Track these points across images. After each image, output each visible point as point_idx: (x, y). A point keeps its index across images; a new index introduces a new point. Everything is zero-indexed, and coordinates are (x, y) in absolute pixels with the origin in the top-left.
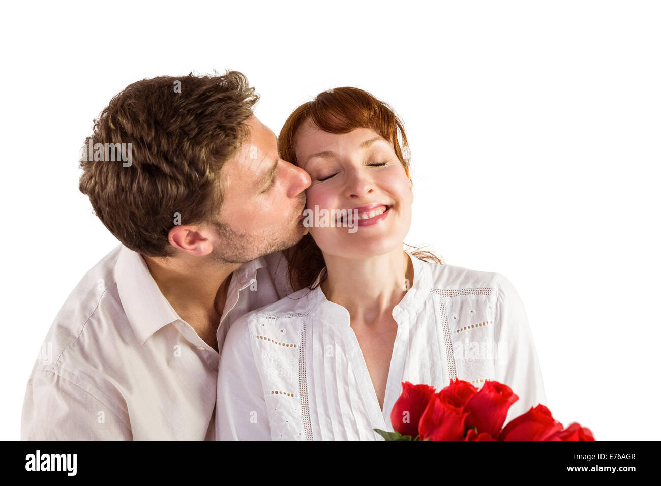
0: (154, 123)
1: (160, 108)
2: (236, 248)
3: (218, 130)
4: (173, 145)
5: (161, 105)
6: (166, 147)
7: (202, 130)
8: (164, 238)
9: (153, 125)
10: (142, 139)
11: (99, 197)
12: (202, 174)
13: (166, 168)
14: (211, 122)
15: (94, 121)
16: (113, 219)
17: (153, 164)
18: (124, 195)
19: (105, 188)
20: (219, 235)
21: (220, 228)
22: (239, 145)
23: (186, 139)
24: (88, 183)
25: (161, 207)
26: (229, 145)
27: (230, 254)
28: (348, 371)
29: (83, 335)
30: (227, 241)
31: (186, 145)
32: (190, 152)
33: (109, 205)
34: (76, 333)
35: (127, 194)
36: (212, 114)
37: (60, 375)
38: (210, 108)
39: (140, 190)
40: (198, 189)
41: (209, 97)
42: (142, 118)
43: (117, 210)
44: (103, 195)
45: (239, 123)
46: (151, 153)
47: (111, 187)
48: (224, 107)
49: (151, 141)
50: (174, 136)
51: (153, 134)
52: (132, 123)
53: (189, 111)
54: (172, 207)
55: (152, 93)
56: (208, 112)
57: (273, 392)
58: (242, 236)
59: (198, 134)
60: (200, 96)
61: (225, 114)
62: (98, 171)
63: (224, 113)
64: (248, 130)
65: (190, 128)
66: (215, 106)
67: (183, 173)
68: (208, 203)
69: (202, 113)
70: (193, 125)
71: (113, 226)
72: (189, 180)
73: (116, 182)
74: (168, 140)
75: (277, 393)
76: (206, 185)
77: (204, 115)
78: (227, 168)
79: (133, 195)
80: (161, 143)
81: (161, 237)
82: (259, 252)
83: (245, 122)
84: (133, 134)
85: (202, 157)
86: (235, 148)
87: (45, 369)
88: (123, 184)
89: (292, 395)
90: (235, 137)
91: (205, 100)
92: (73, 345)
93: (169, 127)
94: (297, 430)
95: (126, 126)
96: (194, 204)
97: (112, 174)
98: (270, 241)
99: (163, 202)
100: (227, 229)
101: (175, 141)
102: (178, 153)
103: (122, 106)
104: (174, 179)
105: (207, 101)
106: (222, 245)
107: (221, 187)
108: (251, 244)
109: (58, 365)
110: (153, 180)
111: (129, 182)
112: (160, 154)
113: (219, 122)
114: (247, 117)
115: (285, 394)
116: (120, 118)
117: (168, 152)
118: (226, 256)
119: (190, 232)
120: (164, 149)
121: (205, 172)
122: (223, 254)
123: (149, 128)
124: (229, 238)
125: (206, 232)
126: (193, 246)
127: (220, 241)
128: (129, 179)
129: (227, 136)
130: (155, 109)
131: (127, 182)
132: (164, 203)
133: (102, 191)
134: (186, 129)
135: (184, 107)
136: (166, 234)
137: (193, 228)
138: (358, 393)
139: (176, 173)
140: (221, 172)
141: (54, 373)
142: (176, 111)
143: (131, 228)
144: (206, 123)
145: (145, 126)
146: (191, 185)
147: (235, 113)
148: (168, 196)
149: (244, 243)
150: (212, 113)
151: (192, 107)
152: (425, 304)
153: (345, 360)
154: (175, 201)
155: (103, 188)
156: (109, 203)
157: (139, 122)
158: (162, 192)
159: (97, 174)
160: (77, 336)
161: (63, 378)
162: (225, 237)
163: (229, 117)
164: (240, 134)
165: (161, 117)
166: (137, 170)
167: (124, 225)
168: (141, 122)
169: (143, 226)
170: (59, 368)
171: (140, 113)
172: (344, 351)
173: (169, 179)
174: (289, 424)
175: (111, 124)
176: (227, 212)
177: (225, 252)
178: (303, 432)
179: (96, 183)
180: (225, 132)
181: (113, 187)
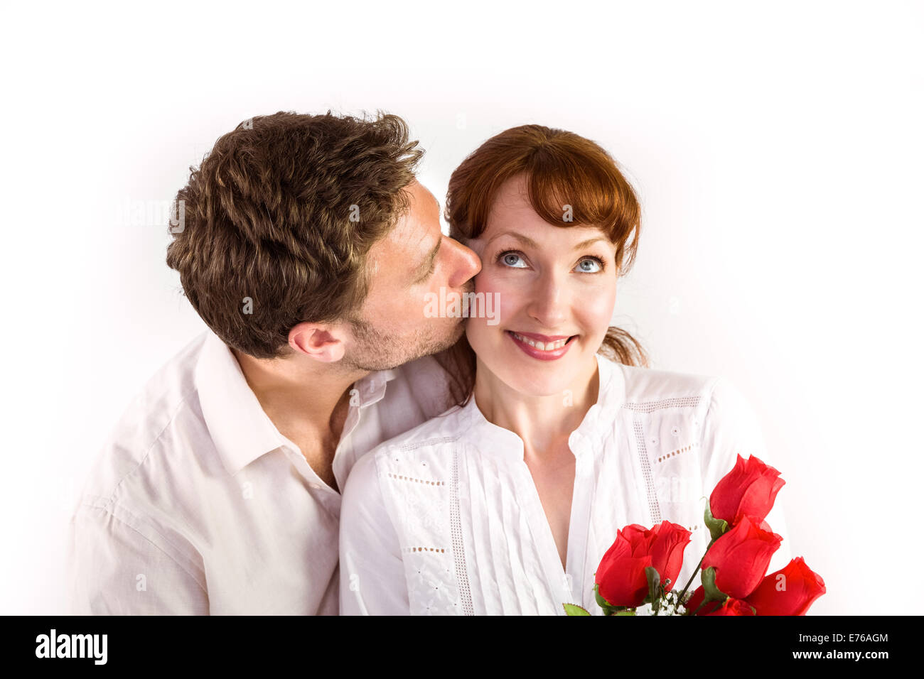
0: (281, 184)
1: (290, 163)
2: (377, 352)
3: (367, 199)
4: (305, 216)
5: (291, 158)
6: (296, 218)
7: (347, 198)
8: (283, 338)
9: (279, 188)
10: (263, 205)
11: (197, 278)
12: (344, 257)
13: (295, 247)
14: (359, 188)
15: (191, 169)
16: (213, 309)
17: (277, 240)
18: (233, 279)
19: (206, 267)
20: (356, 335)
21: (358, 327)
22: (394, 220)
23: (324, 209)
24: (182, 257)
25: (283, 299)
26: (381, 220)
27: (368, 359)
28: (520, 522)
29: (148, 460)
30: (365, 344)
31: (324, 217)
32: (329, 227)
33: (211, 289)
34: (138, 458)
35: (237, 277)
36: (362, 176)
37: (114, 515)
38: (359, 168)
39: (257, 274)
40: (336, 277)
41: (356, 152)
42: (265, 175)
43: (222, 298)
44: (203, 276)
45: (396, 192)
46: (276, 226)
47: (216, 267)
48: (378, 168)
49: (276, 209)
50: (308, 205)
51: (279, 199)
52: (249, 182)
53: (329, 170)
54: (298, 300)
55: (279, 141)
56: (355, 173)
57: (415, 549)
58: (386, 338)
59: (340, 203)
60: (344, 149)
61: (379, 178)
62: (198, 245)
63: (377, 176)
64: (407, 200)
65: (330, 194)
66: (366, 165)
67: (318, 256)
68: (347, 296)
69: (347, 174)
70: (335, 190)
71: (212, 318)
72: (325, 265)
73: (223, 261)
74: (300, 210)
75: (420, 549)
76: (348, 272)
77: (350, 176)
78: (376, 249)
79: (247, 281)
80: (289, 212)
81: (278, 337)
82: (406, 357)
83: (404, 188)
84: (250, 197)
85: (344, 234)
86: (389, 224)
87: (95, 505)
88: (234, 266)
89: (443, 551)
90: (390, 209)
91: (352, 156)
92: (135, 474)
93: (301, 192)
94: (451, 600)
95: (240, 185)
96: (329, 297)
97: (220, 250)
98: (423, 342)
99: (287, 293)
100: (368, 329)
101: (310, 210)
102: (312, 228)
103: (235, 154)
104: (304, 261)
105: (355, 158)
106: (359, 349)
107: (367, 274)
108: (398, 347)
109: (112, 501)
110: (276, 262)
111: (242, 263)
112: (288, 227)
113: (370, 189)
114: (407, 182)
115: (432, 550)
116: (232, 172)
117: (299, 225)
118: (361, 362)
119: (317, 330)
120: (293, 221)
121: (346, 256)
122: (357, 360)
123: (275, 192)
124: (369, 341)
125: (340, 332)
126: (319, 350)
127: (356, 344)
128: (242, 258)
129: (380, 207)
130: (283, 163)
131: (239, 262)
132: (289, 294)
133: (202, 271)
134: (325, 195)
135: (323, 165)
136: (286, 333)
137: (322, 327)
138: (535, 551)
139: (308, 254)
140: (368, 255)
141: (107, 512)
142: (312, 168)
143: (239, 323)
144: (353, 188)
145: (269, 187)
146: (327, 271)
147: (392, 177)
148: (295, 286)
149: (389, 346)
150: (360, 175)
151: (334, 164)
152: (614, 425)
153: (516, 507)
154: (304, 292)
155: (204, 266)
156: (211, 287)
157: (260, 180)
158: (287, 277)
159: (197, 248)
160: (140, 461)
161: (117, 519)
162: (364, 338)
163: (384, 182)
164: (396, 205)
165: (291, 176)
166: (255, 247)
167: (229, 318)
168: (263, 181)
169: (256, 321)
170: (114, 505)
171: (262, 168)
172: (514, 493)
173: (297, 261)
174: (440, 591)
175: (220, 180)
176: (371, 309)
177: (361, 356)
178: (459, 601)
179: (193, 258)
180: (378, 202)
181: (220, 268)
